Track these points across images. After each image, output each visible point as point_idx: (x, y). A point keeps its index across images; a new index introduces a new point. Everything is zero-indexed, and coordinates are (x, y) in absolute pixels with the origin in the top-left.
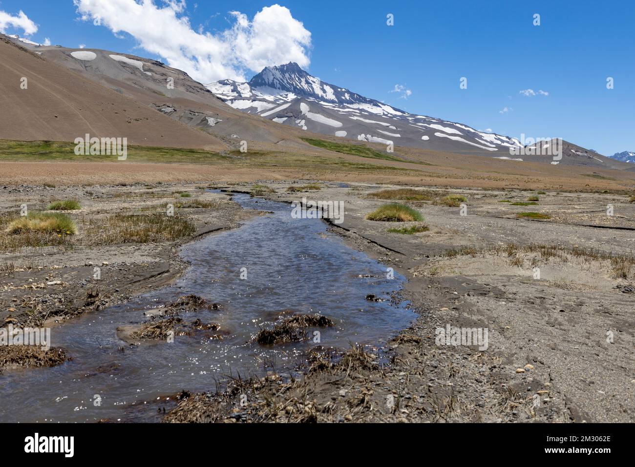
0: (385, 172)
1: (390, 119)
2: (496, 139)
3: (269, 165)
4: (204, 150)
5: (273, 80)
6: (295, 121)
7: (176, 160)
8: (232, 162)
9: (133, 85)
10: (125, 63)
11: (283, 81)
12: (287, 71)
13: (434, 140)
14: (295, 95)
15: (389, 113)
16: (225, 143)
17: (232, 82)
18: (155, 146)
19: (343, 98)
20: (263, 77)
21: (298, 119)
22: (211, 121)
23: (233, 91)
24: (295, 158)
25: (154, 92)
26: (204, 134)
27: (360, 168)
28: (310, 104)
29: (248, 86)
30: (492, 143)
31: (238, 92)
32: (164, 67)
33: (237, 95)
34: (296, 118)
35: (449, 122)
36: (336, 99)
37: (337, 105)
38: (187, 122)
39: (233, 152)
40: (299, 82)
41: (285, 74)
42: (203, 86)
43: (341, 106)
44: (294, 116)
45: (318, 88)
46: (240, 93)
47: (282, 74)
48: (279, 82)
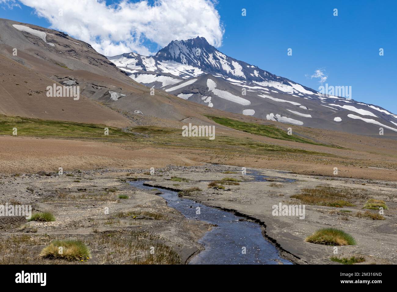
0: (296, 156)
1: (301, 98)
3: (173, 144)
4: (105, 126)
5: (180, 55)
6: (201, 97)
7: (76, 136)
8: (135, 140)
9: (36, 56)
10: (28, 33)
11: (190, 56)
12: (195, 46)
13: (346, 121)
14: (202, 71)
15: (299, 92)
16: (127, 119)
17: (136, 55)
18: (56, 120)
19: (252, 75)
20: (169, 51)
21: (204, 95)
22: (114, 96)
23: (137, 64)
25: (57, 64)
26: (106, 108)
27: (269, 150)
28: (217, 80)
29: (153, 60)
31: (143, 66)
32: (67, 39)
33: (141, 69)
34: (202, 94)
35: (364, 103)
36: (244, 75)
37: (246, 82)
38: (89, 96)
39: (137, 128)
40: (206, 57)
41: (192, 49)
42: (107, 58)
43: (250, 83)
44: (200, 92)
45: (226, 64)
46: (145, 67)
47: (189, 49)
48: (185, 57)
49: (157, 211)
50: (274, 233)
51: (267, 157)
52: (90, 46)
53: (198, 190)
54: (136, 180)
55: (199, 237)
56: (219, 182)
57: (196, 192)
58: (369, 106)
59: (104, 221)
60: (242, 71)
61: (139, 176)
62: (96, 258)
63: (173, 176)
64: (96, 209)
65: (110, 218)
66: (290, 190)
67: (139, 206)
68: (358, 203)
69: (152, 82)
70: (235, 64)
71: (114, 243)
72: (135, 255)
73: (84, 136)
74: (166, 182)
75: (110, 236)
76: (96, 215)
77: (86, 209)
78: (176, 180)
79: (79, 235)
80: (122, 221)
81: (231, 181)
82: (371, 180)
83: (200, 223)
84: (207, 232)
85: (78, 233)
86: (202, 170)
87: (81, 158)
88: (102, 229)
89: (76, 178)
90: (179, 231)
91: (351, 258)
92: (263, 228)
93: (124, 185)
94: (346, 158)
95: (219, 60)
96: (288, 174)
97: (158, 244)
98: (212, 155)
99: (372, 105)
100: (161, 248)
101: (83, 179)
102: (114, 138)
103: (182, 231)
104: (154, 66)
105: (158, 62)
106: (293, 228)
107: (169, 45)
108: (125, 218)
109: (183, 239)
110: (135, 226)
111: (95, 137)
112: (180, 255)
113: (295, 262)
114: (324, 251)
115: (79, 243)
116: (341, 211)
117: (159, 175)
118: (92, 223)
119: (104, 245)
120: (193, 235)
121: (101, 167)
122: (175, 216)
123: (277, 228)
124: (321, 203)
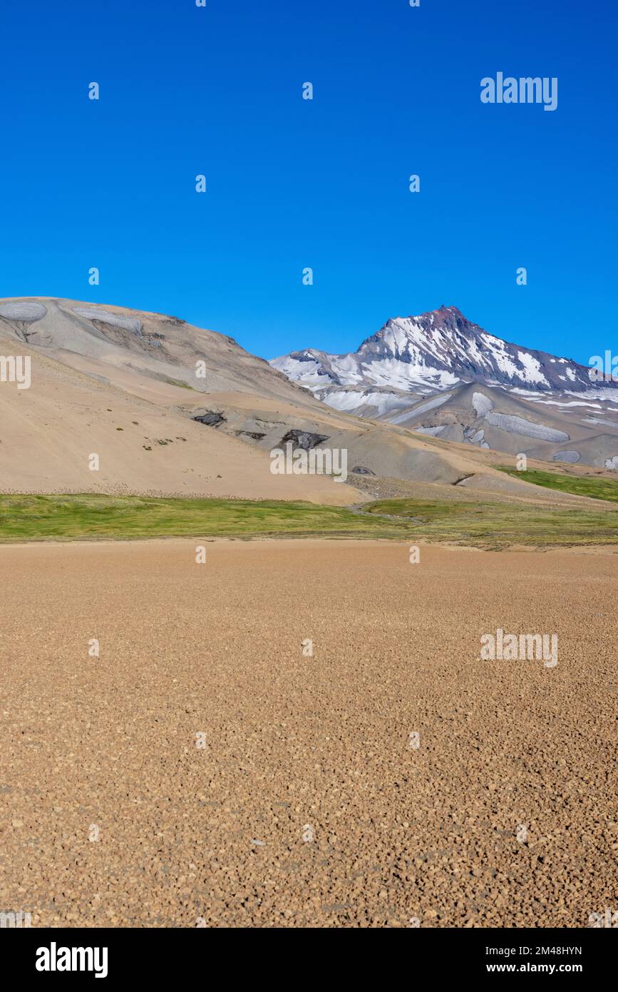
5: (407, 347)
11: (429, 348)
12: (435, 326)
19: (563, 378)
23: (320, 373)
28: (492, 393)
29: (354, 362)
31: (333, 376)
33: (330, 381)
34: (464, 426)
36: (546, 380)
40: (463, 347)
43: (560, 395)
44: (459, 422)
45: (506, 358)
46: (337, 377)
47: (425, 333)
48: (419, 350)
60: (539, 371)
95: (491, 351)
104: (356, 373)
105: (364, 364)
107: (384, 328)
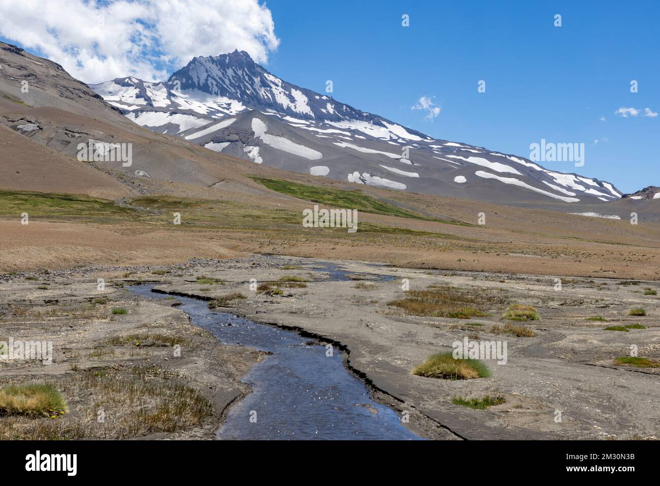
0: (396, 239)
1: (402, 147)
2: (576, 182)
3: (198, 224)
4: (88, 197)
5: (207, 80)
6: (242, 148)
7: (41, 214)
8: (137, 219)
11: (224, 82)
12: (229, 66)
13: (474, 181)
14: (243, 105)
15: (399, 138)
16: (124, 185)
17: (136, 81)
18: (6, 188)
19: (324, 111)
20: (190, 74)
21: (248, 144)
23: (138, 96)
24: (242, 212)
25: (6, 97)
26: (88, 168)
28: (268, 120)
29: (165, 90)
30: (569, 188)
31: (148, 99)
32: (22, 55)
33: (145, 103)
34: (244, 143)
35: (500, 153)
36: (311, 112)
37: (314, 122)
38: (60, 149)
39: (140, 200)
40: (250, 82)
41: (227, 70)
42: (88, 87)
43: (321, 124)
44: (241, 140)
45: (282, 94)
46: (151, 100)
47: (222, 70)
48: (216, 83)
49: (174, 332)
50: (363, 362)
51: (350, 242)
52: (61, 66)
53: (240, 296)
54: (140, 284)
55: (243, 373)
56: (274, 283)
57: (237, 300)
58: (508, 157)
59: (88, 352)
60: (307, 104)
61: (145, 277)
62: (77, 413)
63: (200, 276)
64: (75, 332)
65: (99, 347)
66: (385, 294)
67: (145, 326)
68: (494, 311)
69: (162, 124)
70: (296, 94)
71: (106, 387)
72: (140, 405)
73: (53, 214)
74: (189, 285)
75: (98, 375)
76: (75, 342)
77: (59, 333)
78: (204, 283)
79: (48, 375)
80: (118, 351)
81: (293, 282)
82: (513, 273)
83: (244, 351)
84: (256, 364)
85: (46, 373)
86: (247, 265)
87: (48, 249)
88: (85, 364)
89: (42, 282)
90: (211, 364)
91: (484, 398)
92: (345, 355)
93: (120, 292)
94: (476, 241)
95: (271, 87)
96: (383, 268)
97: (176, 385)
98: (263, 240)
99: (513, 156)
100: (182, 393)
101: (53, 285)
102: (102, 216)
103: (215, 365)
104: (165, 98)
105: (172, 92)
106: (392, 354)
107: (190, 64)
108: (123, 346)
109: (216, 378)
110: (138, 357)
111: (72, 216)
112: (212, 403)
113: (396, 407)
114: (441, 388)
115: (48, 388)
116: (468, 324)
117: (176, 274)
118: (69, 355)
119: (89, 390)
120: (233, 370)
121: (81, 264)
122: (203, 339)
123: (368, 355)
124: (436, 312)
